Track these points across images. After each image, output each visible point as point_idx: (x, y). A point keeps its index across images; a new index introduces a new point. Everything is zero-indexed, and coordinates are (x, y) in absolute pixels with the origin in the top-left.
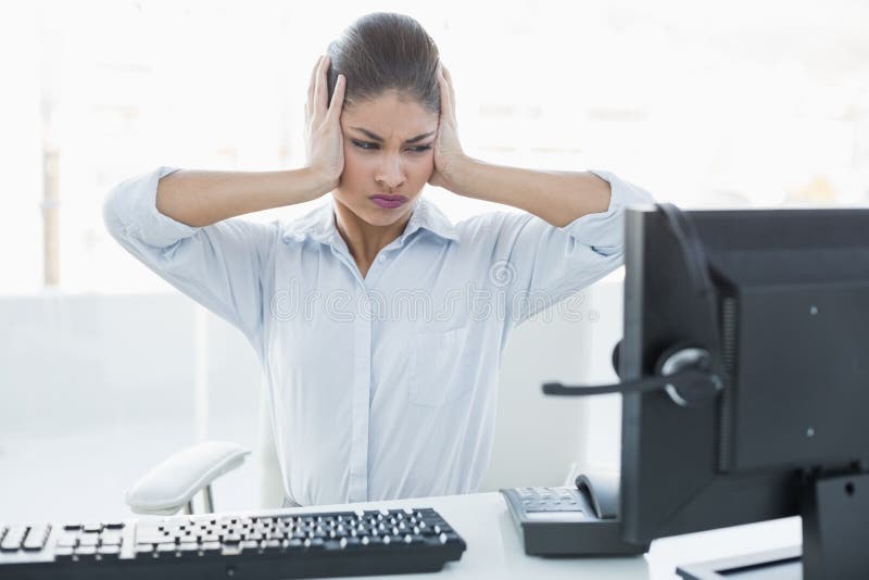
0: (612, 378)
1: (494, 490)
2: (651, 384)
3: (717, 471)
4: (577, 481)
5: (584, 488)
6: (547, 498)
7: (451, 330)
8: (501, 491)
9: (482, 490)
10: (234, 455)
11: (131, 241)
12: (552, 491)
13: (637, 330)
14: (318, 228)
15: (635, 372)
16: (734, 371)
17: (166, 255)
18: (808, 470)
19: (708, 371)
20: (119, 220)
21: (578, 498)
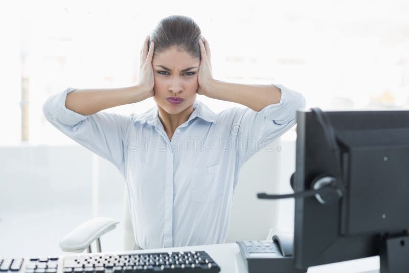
0: (290, 191)
1: (233, 242)
2: (309, 194)
3: (339, 234)
4: (273, 238)
5: (276, 241)
6: (259, 246)
7: (211, 166)
8: (237, 242)
9: (227, 242)
10: (111, 223)
11: (56, 123)
12: (261, 242)
13: (302, 168)
14: (150, 118)
15: (301, 188)
16: (348, 188)
17: (73, 129)
18: (382, 234)
19: (335, 188)
20: (49, 113)
21: (274, 246)
